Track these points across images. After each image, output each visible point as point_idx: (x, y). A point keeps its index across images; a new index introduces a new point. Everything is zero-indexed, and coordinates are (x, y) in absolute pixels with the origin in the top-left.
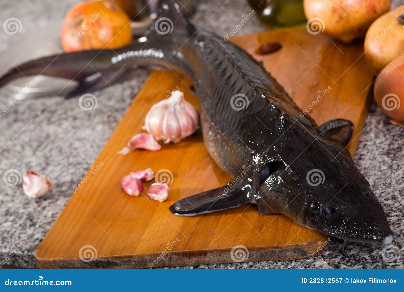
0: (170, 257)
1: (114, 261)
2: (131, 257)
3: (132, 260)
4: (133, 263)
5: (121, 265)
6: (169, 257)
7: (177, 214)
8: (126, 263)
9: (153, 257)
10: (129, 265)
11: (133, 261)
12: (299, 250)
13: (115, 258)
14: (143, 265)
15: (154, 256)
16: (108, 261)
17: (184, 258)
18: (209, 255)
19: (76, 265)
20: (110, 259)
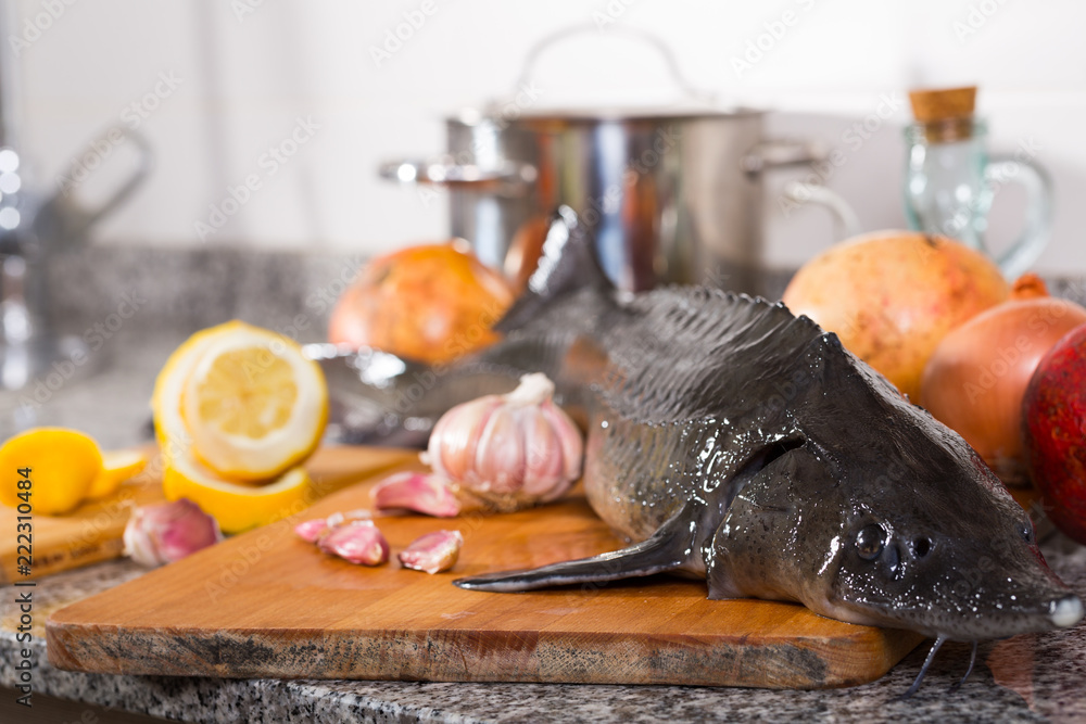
0: (430, 645)
1: (268, 644)
2: (318, 634)
3: (318, 647)
4: (320, 656)
5: (284, 659)
6: (426, 644)
7: (467, 586)
8: (299, 654)
9: (380, 641)
10: (307, 662)
11: (322, 650)
12: (804, 653)
13: (274, 634)
14: (344, 668)
15: (385, 638)
16: (250, 643)
17: (466, 654)
18: (542, 647)
19: (155, 649)
20: (256, 638)
